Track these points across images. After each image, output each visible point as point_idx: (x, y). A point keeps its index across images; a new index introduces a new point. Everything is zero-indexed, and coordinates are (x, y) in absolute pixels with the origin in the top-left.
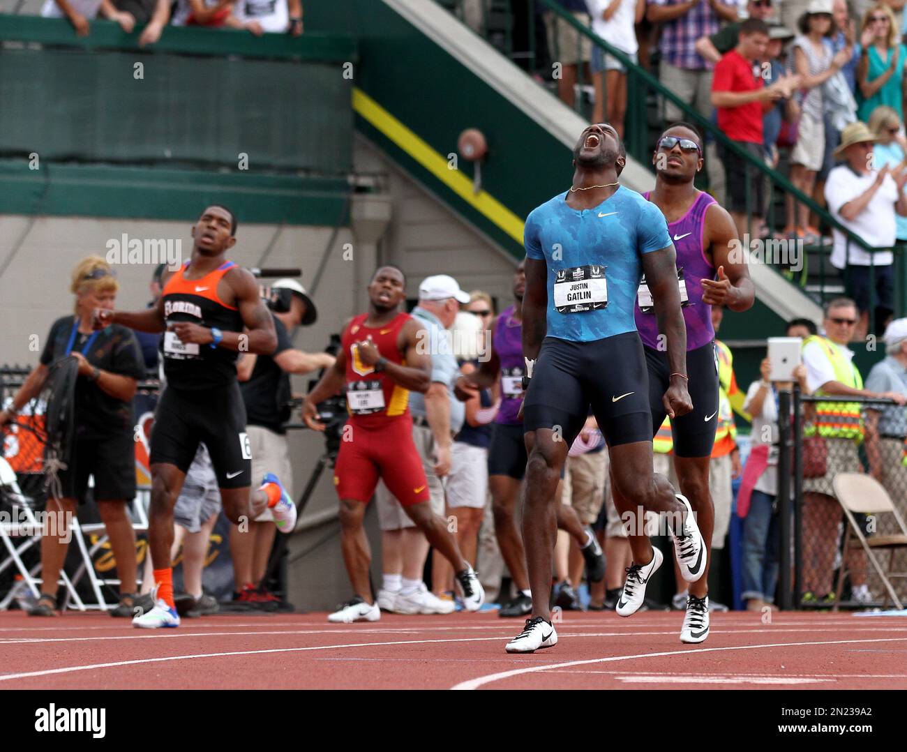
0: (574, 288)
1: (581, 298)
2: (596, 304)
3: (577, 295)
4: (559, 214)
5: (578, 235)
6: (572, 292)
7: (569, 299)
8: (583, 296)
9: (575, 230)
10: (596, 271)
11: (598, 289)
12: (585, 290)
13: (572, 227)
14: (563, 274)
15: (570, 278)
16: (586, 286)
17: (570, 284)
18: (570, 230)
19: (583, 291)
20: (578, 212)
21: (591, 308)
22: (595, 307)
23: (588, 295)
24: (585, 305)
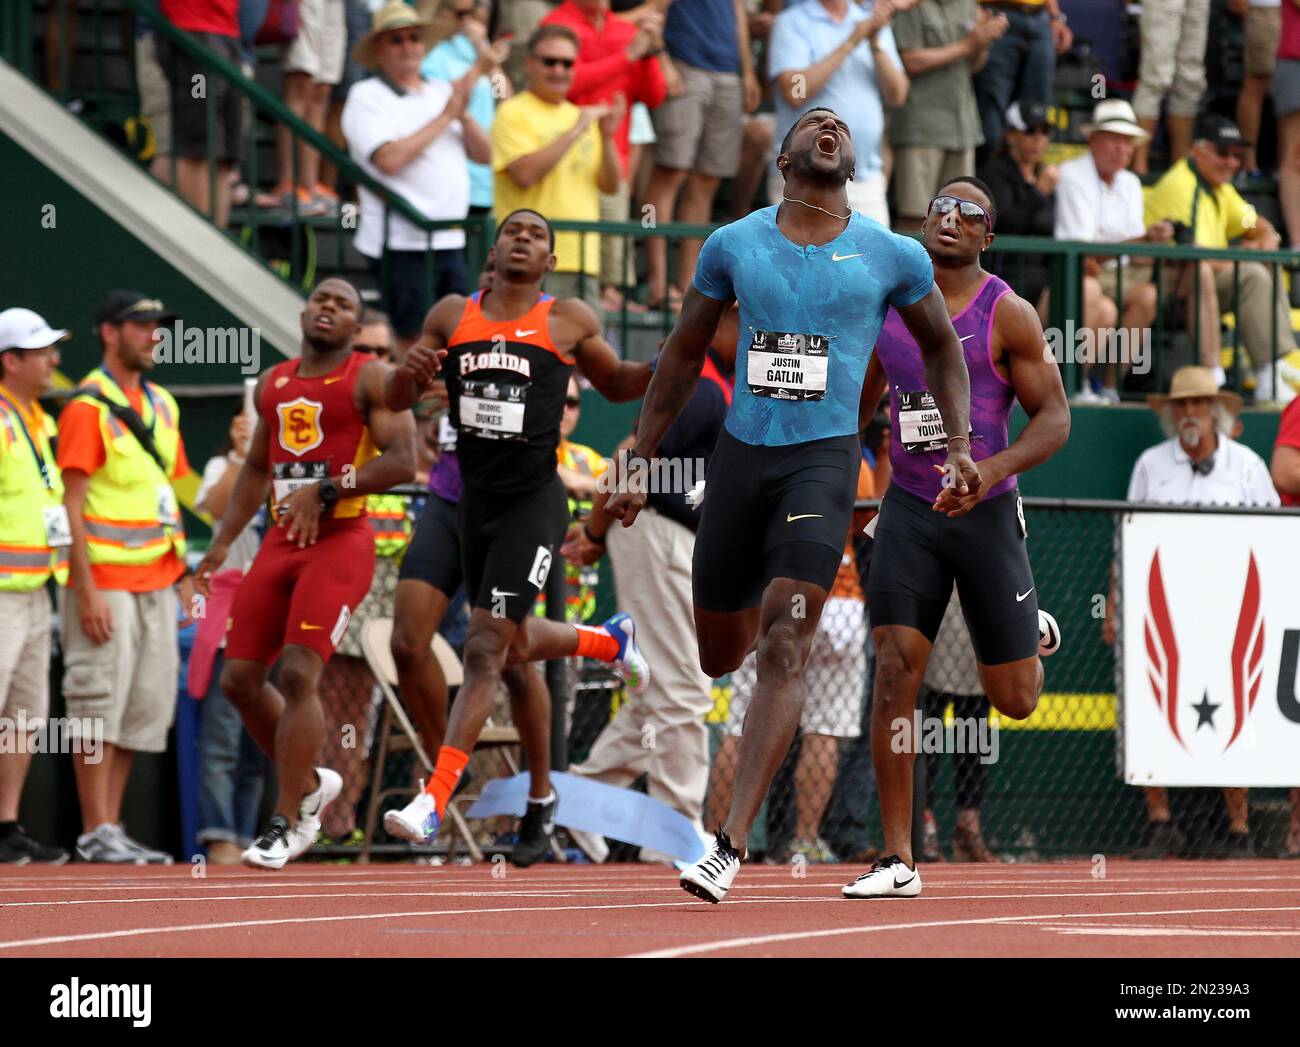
0: (777, 363)
1: (788, 381)
2: (809, 392)
3: (781, 374)
4: (768, 246)
5: (799, 285)
6: (775, 369)
7: (770, 379)
8: (790, 379)
9: (795, 277)
10: (816, 343)
11: (814, 372)
12: (796, 370)
13: (790, 270)
14: (762, 338)
15: (772, 346)
16: (797, 364)
17: (771, 357)
18: (787, 275)
19: (791, 370)
20: (799, 248)
21: (801, 398)
22: (806, 396)
23: (799, 378)
24: (792, 392)
